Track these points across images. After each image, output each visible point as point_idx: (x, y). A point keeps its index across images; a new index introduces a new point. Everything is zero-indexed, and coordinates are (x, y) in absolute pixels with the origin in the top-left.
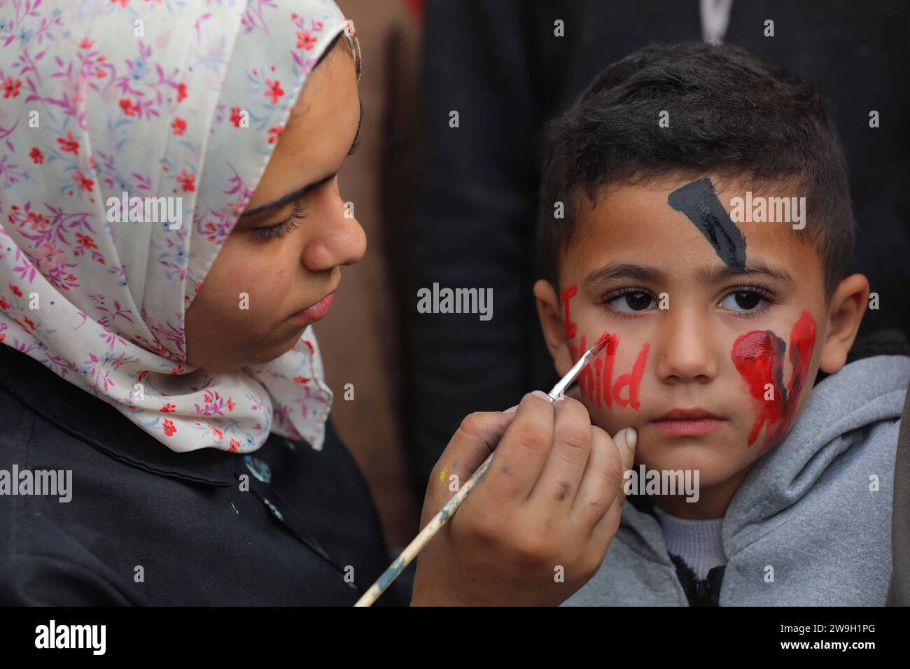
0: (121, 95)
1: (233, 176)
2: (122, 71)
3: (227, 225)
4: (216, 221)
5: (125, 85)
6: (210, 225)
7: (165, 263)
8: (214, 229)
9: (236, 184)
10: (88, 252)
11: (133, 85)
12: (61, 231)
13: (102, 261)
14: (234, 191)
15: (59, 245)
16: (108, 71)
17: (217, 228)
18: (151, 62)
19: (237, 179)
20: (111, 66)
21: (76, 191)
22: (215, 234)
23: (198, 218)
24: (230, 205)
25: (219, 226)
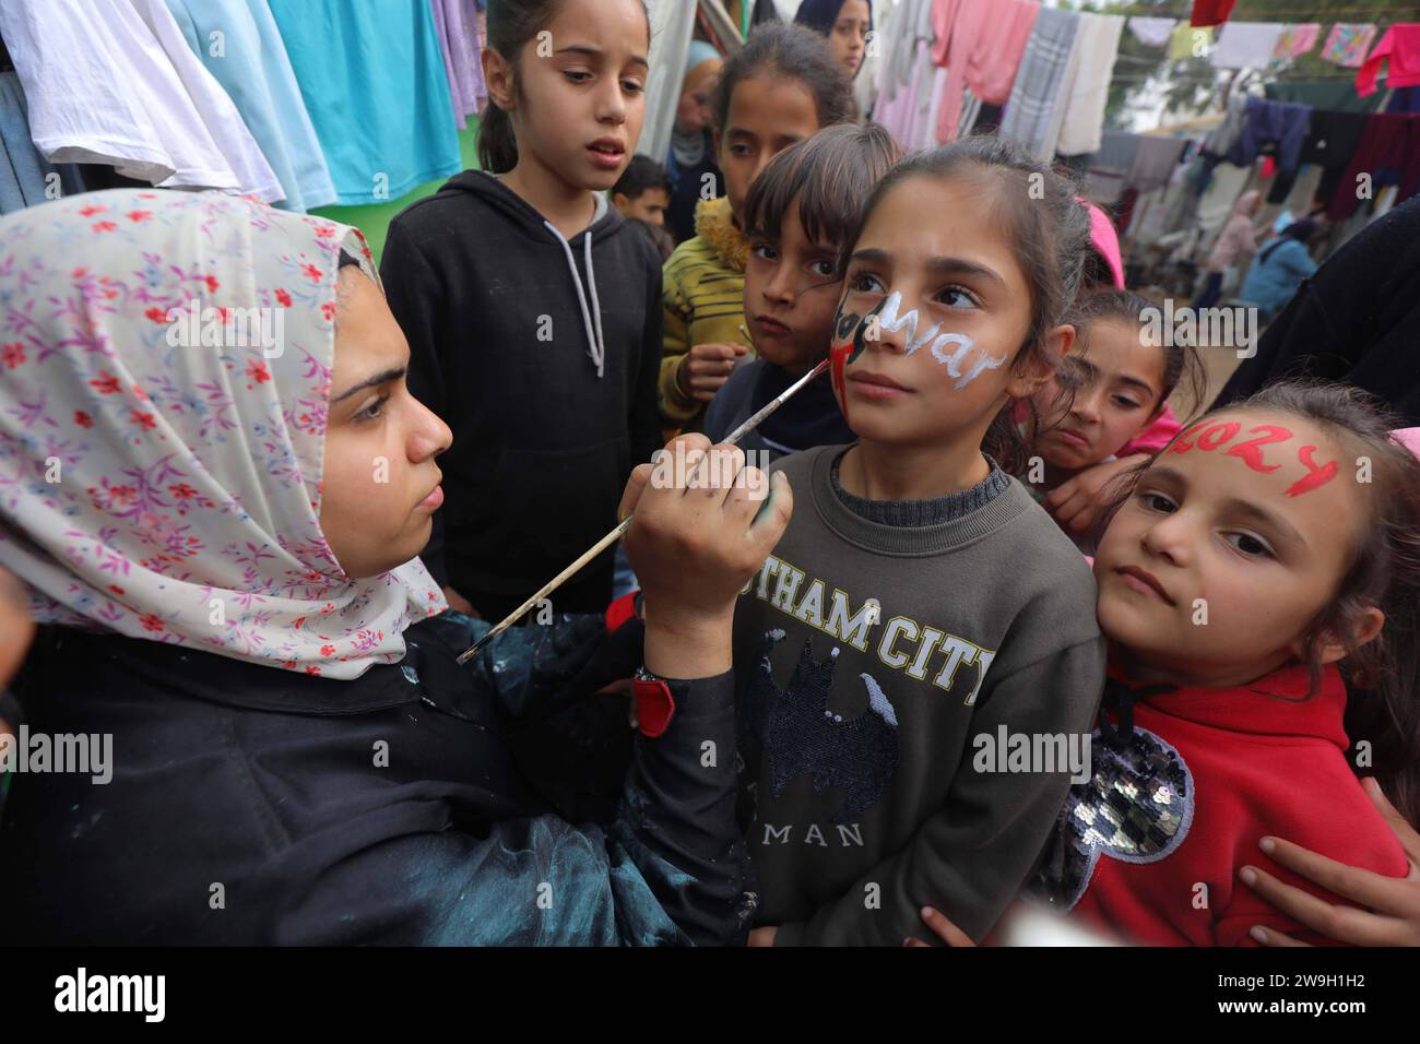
0: (143, 307)
1: (306, 357)
2: (134, 283)
3: (321, 412)
4: (308, 410)
5: (144, 296)
6: (305, 417)
7: (275, 473)
8: (310, 421)
9: (311, 364)
10: (192, 502)
11: (152, 292)
12: (154, 495)
13: (210, 505)
14: (313, 372)
15: (160, 511)
16: (117, 289)
17: (312, 417)
18: (163, 267)
19: (310, 359)
20: (120, 284)
21: (140, 435)
22: (314, 425)
23: (289, 415)
24: (315, 389)
25: (313, 414)
